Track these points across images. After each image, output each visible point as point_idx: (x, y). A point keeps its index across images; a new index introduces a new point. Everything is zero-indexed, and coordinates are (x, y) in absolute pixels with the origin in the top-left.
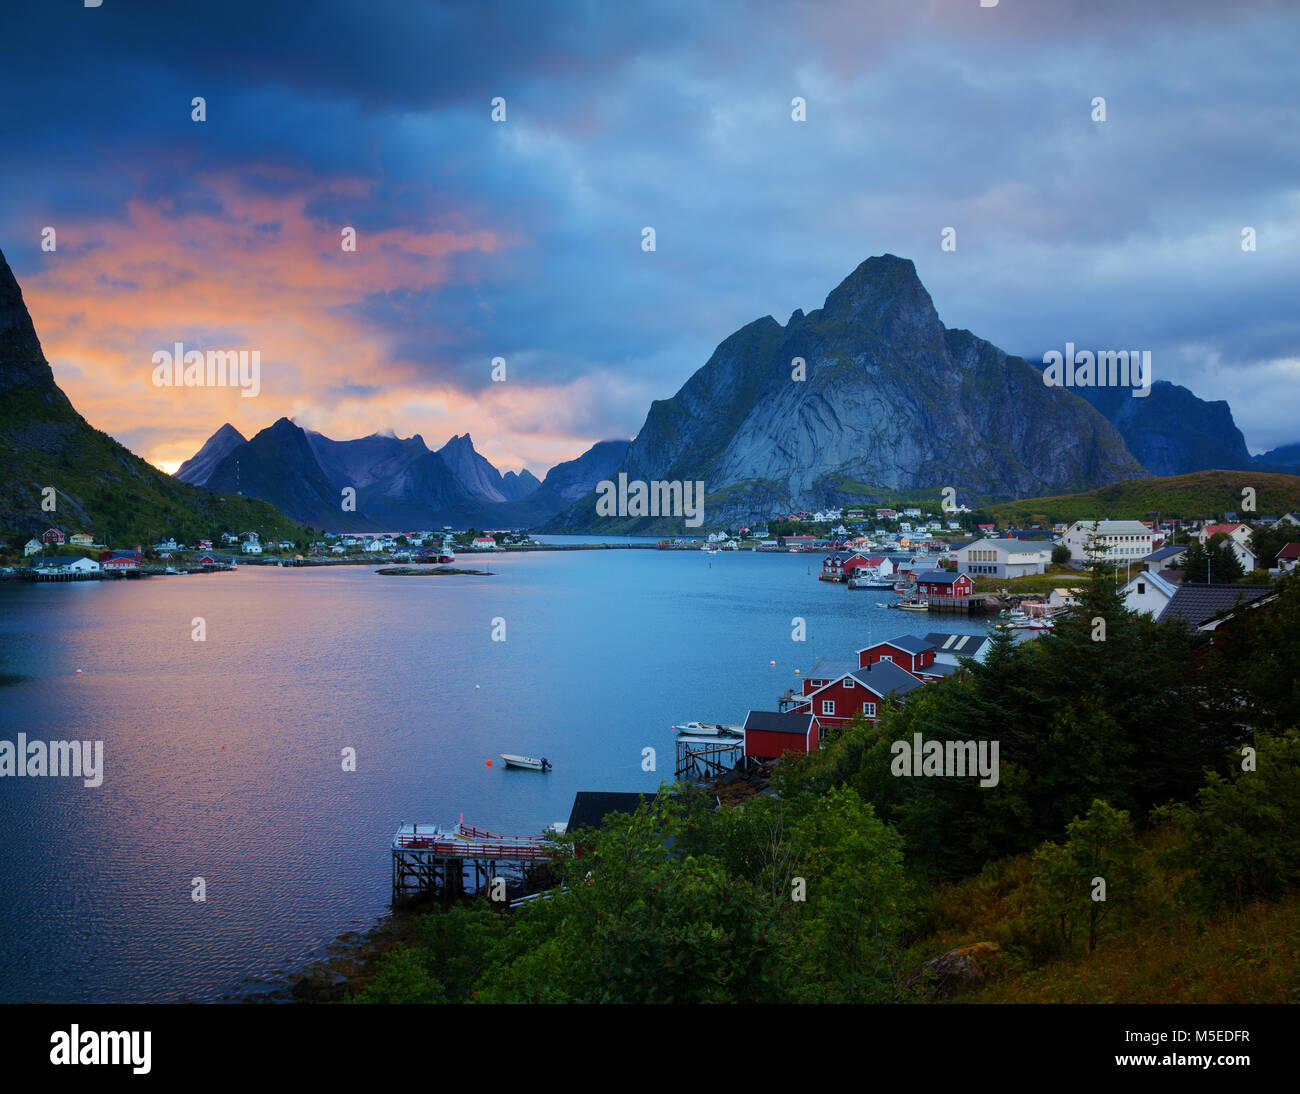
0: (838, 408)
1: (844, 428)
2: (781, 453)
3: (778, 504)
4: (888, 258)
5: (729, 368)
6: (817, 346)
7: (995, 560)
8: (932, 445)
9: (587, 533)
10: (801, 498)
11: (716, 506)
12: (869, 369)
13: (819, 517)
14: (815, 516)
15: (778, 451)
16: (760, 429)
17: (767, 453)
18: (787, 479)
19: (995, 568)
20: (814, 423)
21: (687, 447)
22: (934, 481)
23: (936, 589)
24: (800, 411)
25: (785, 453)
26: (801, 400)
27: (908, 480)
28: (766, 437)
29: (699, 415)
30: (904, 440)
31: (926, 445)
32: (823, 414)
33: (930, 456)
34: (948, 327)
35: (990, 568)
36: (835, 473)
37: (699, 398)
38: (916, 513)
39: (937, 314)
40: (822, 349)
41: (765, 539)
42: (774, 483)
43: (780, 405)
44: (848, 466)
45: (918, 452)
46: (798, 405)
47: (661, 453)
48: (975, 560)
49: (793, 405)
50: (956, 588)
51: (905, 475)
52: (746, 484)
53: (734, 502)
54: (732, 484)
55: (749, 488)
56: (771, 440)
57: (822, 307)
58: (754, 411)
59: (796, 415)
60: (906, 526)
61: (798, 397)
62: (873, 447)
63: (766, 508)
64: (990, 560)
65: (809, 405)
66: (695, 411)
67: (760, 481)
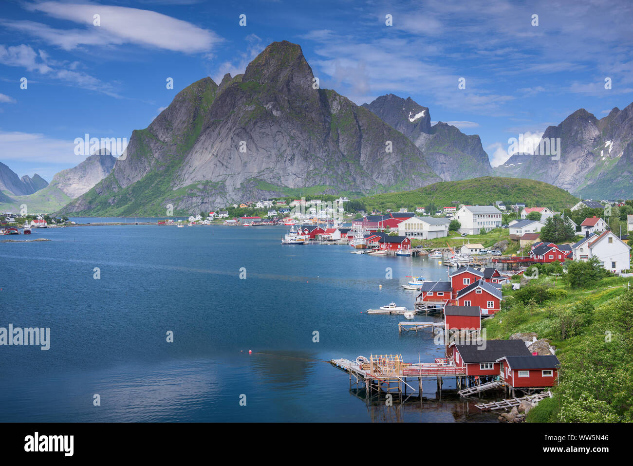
0: (256, 136)
1: (259, 149)
2: (221, 164)
3: (219, 196)
4: (285, 43)
5: (183, 110)
6: (241, 97)
7: (422, 229)
8: (313, 160)
10: (234, 193)
11: (179, 198)
12: (274, 113)
13: (259, 205)
14: (257, 204)
15: (218, 163)
16: (206, 149)
17: (212, 165)
18: (224, 181)
19: (421, 234)
21: (157, 160)
22: (315, 182)
23: (391, 246)
24: (232, 138)
25: (223, 165)
26: (232, 131)
28: (211, 154)
29: (164, 140)
30: (296, 158)
31: (309, 160)
33: (312, 167)
35: (418, 234)
36: (255, 178)
37: (164, 129)
40: (245, 100)
41: (227, 218)
42: (216, 184)
43: (219, 134)
44: (262, 173)
45: (305, 164)
46: (231, 135)
47: (139, 163)
48: (409, 229)
50: (403, 245)
51: (298, 179)
52: (199, 184)
53: (191, 196)
54: (189, 184)
55: (201, 187)
56: (213, 156)
57: (244, 73)
58: (202, 138)
59: (229, 141)
61: (231, 129)
62: (278, 161)
63: (211, 199)
64: (418, 229)
65: (238, 135)
66: (162, 137)
67: (207, 182)
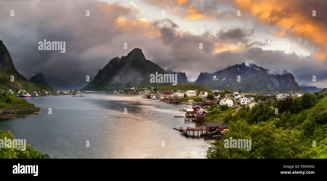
0: (129, 71)
1: (131, 75)
4: (138, 49)
5: (112, 65)
8: (144, 78)
9: (89, 90)
10: (124, 86)
12: (134, 65)
14: (131, 89)
16: (117, 74)
17: (118, 78)
18: (121, 82)
20: (126, 74)
25: (121, 78)
27: (140, 83)
30: (140, 77)
31: (143, 78)
32: (127, 72)
33: (144, 80)
34: (147, 60)
36: (129, 82)
38: (147, 88)
39: (145, 58)
42: (120, 83)
43: (120, 71)
44: (131, 81)
45: (142, 78)
49: (122, 71)
51: (140, 82)
54: (113, 83)
55: (116, 84)
56: (119, 76)
57: (127, 56)
59: (123, 72)
60: (145, 90)
62: (135, 78)
65: (125, 71)
